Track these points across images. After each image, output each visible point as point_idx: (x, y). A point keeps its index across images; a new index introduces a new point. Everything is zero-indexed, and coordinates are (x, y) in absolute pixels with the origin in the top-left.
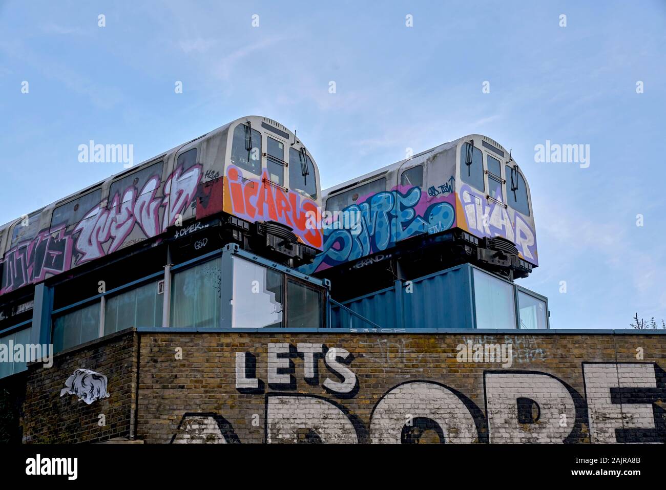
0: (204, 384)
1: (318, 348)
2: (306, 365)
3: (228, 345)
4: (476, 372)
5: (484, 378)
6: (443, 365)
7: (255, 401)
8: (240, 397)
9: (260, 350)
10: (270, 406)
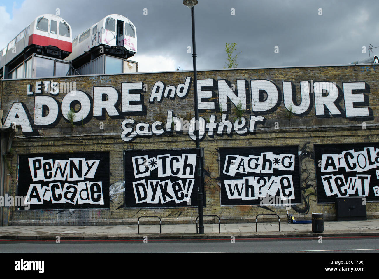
0: (19, 94)
3: (25, 83)
4: (91, 87)
5: (94, 88)
6: (82, 85)
7: (32, 98)
8: (28, 97)
9: (34, 84)
10: (35, 99)
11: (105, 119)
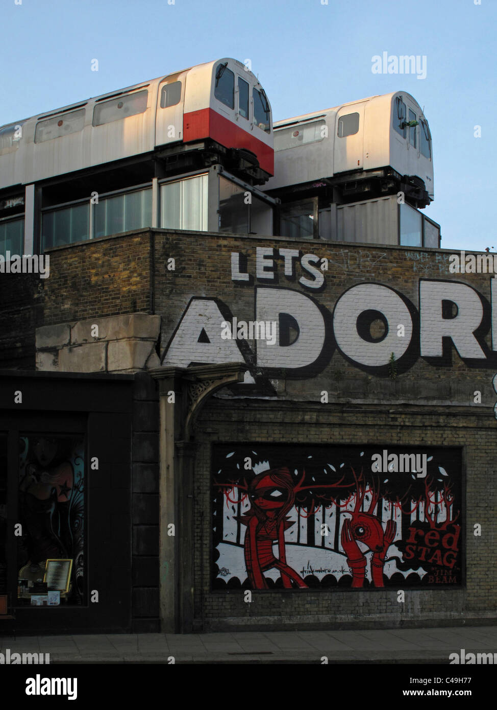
0: (207, 275)
1: (296, 253)
2: (286, 265)
3: (225, 246)
4: (414, 279)
5: (419, 284)
6: (389, 272)
7: (248, 291)
8: (235, 287)
9: (250, 252)
10: (258, 295)
11: (452, 366)
